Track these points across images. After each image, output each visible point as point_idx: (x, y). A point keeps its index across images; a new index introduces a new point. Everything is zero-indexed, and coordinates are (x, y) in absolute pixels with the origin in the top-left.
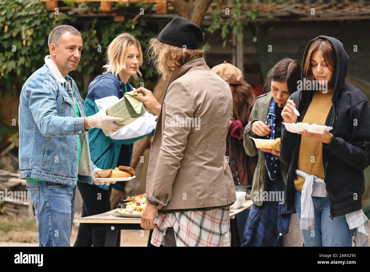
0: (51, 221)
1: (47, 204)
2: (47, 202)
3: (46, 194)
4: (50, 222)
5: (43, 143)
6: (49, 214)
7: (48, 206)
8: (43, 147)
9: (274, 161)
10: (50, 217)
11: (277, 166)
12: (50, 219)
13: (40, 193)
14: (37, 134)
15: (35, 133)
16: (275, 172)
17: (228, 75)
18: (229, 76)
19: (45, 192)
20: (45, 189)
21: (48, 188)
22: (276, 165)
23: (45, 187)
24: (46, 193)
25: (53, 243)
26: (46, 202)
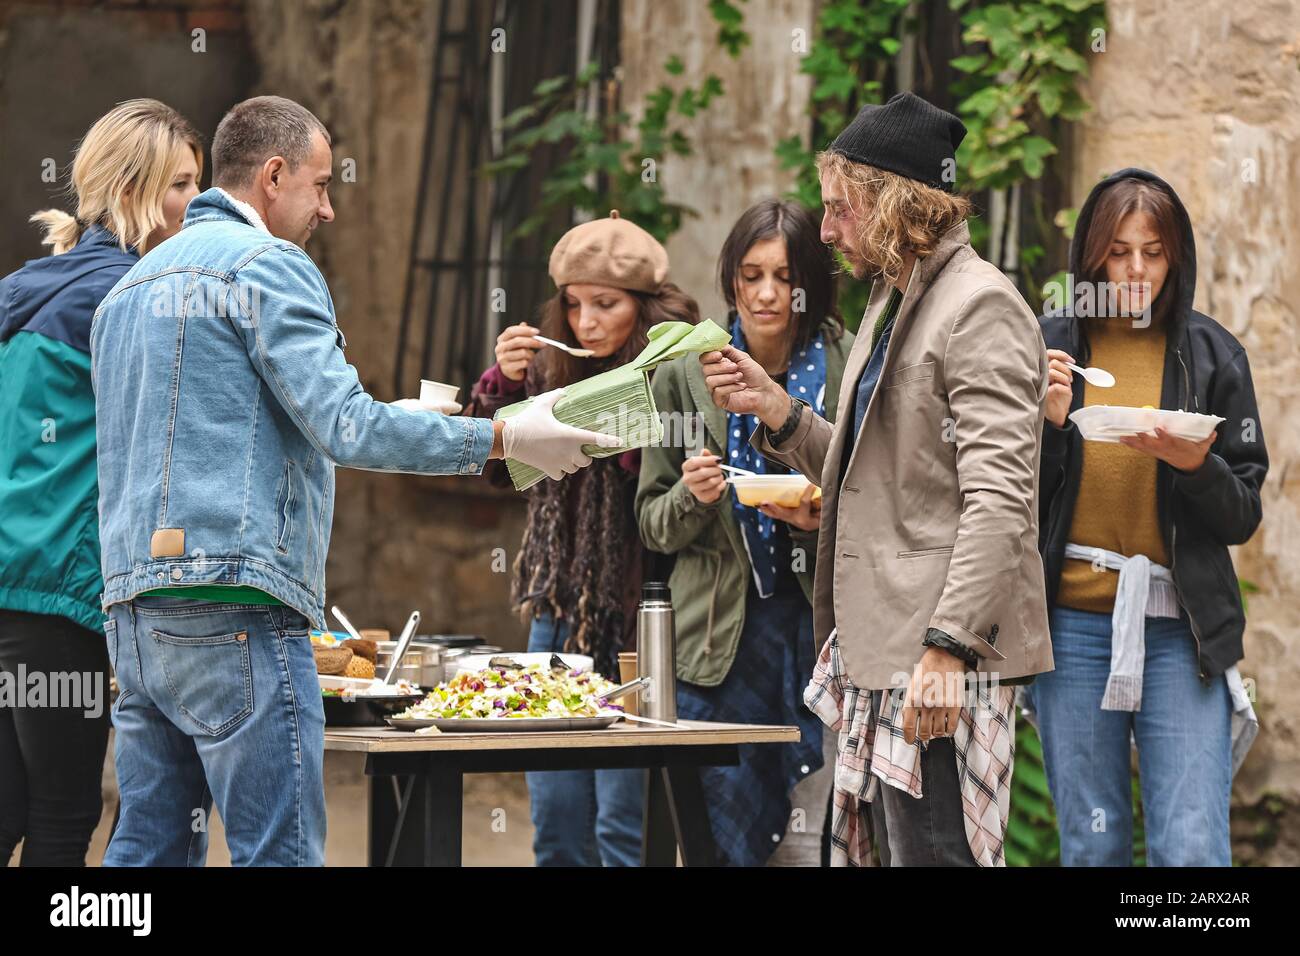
0: (298, 749)
1: (287, 692)
2: (285, 683)
3: (280, 657)
4: (296, 753)
5: (279, 475)
6: (294, 725)
7: (288, 696)
8: (278, 489)
9: (766, 535)
10: (294, 733)
11: (775, 551)
12: (296, 741)
13: (254, 654)
14: (260, 440)
15: (256, 436)
16: (774, 570)
17: (627, 257)
18: (630, 263)
19: (276, 651)
20: (277, 641)
21: (284, 636)
22: (772, 550)
23: (274, 633)
24: (281, 651)
25: (300, 825)
26: (281, 684)
